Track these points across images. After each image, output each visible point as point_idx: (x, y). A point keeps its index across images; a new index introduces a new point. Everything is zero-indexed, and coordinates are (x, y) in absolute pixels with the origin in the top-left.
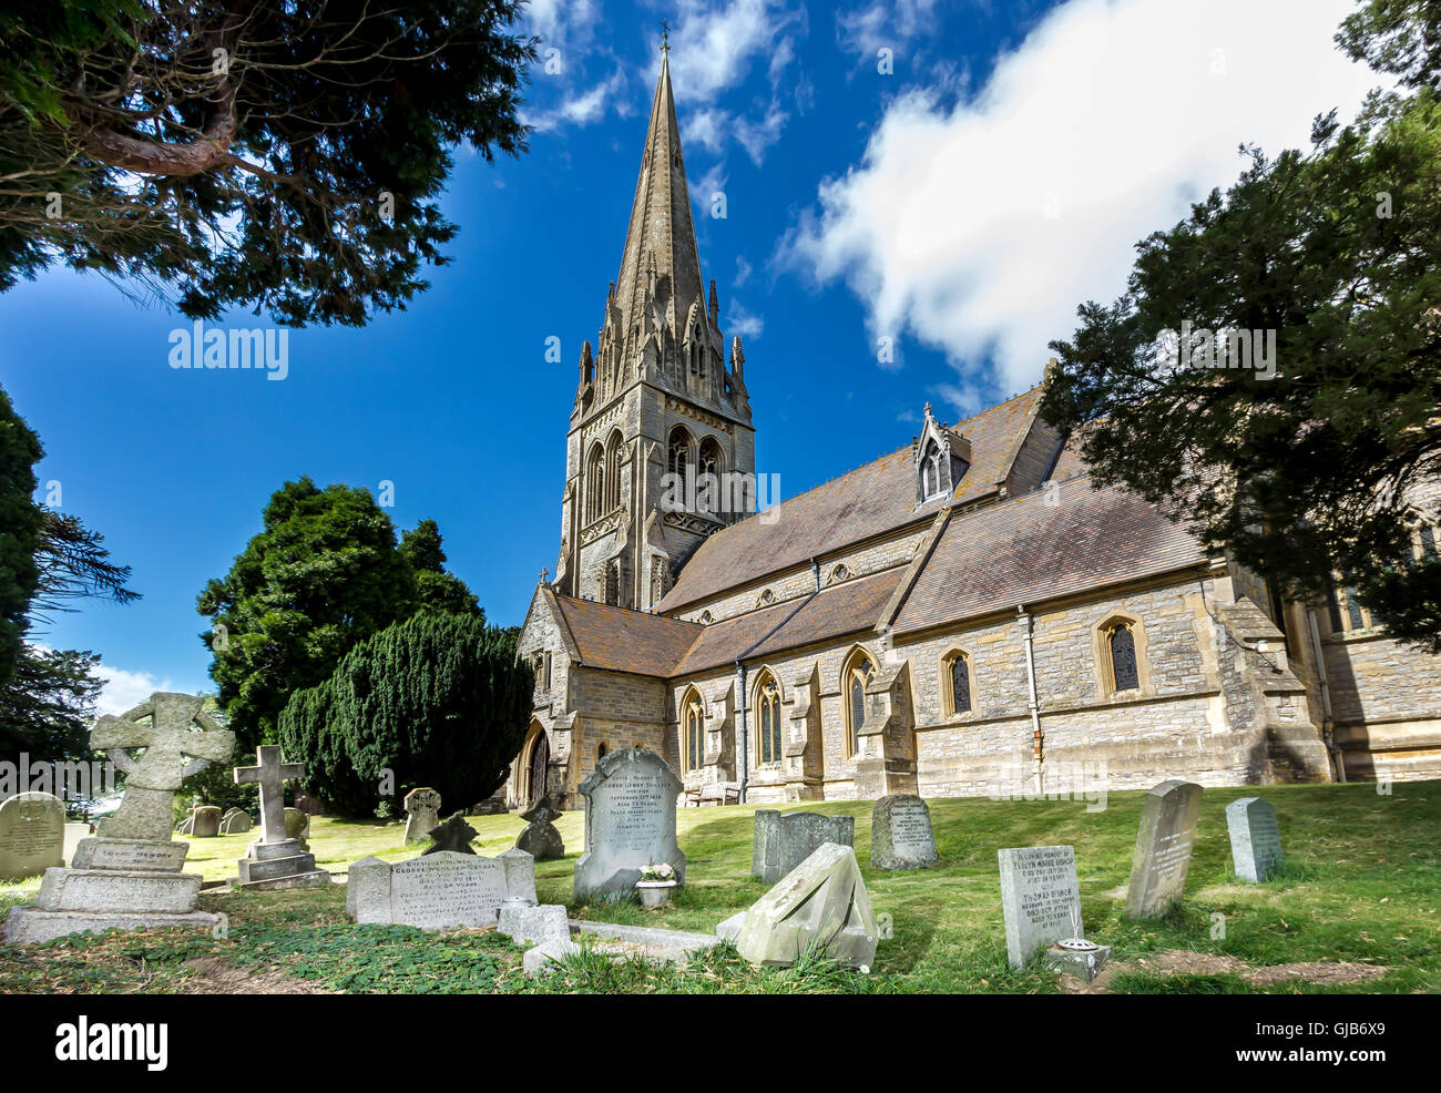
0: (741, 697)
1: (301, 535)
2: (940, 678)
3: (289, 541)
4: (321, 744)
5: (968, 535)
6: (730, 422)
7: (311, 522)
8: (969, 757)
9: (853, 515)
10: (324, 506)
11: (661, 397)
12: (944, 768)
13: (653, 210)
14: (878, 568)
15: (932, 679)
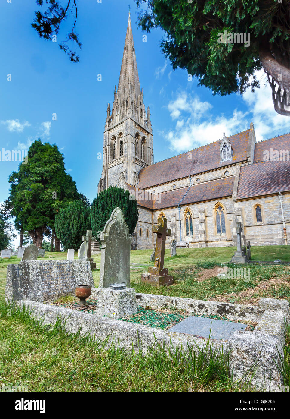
0: (179, 216)
1: (41, 158)
2: (253, 212)
3: (38, 160)
4: (71, 227)
5: (250, 171)
6: (148, 133)
7: (43, 154)
8: (263, 235)
9: (198, 163)
10: (45, 150)
11: (134, 123)
12: (255, 238)
13: (128, 64)
14: (210, 180)
15: (250, 212)
